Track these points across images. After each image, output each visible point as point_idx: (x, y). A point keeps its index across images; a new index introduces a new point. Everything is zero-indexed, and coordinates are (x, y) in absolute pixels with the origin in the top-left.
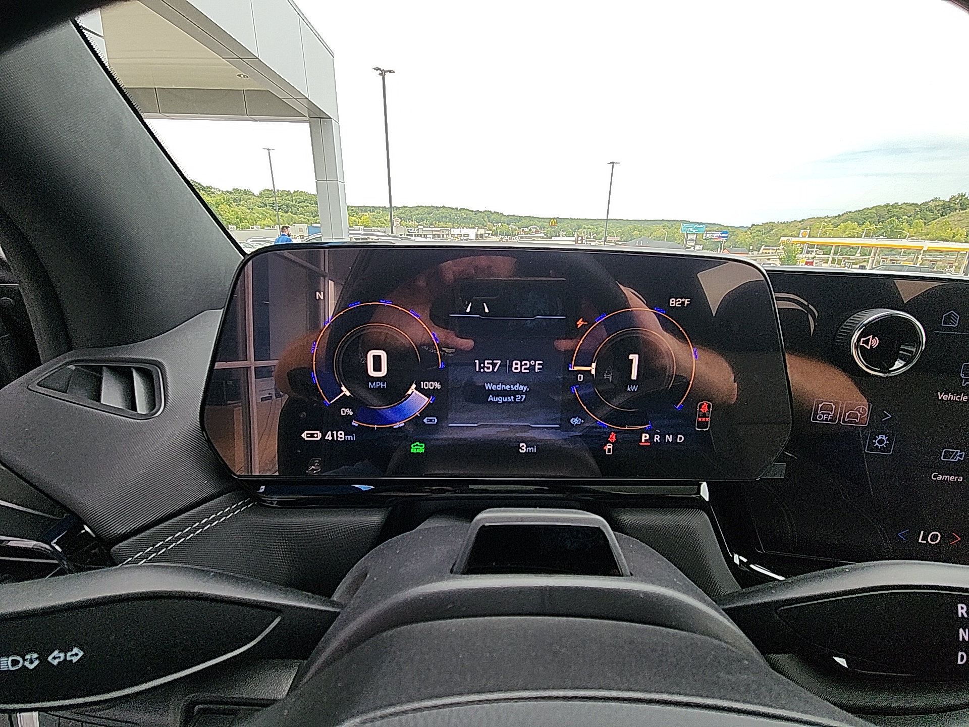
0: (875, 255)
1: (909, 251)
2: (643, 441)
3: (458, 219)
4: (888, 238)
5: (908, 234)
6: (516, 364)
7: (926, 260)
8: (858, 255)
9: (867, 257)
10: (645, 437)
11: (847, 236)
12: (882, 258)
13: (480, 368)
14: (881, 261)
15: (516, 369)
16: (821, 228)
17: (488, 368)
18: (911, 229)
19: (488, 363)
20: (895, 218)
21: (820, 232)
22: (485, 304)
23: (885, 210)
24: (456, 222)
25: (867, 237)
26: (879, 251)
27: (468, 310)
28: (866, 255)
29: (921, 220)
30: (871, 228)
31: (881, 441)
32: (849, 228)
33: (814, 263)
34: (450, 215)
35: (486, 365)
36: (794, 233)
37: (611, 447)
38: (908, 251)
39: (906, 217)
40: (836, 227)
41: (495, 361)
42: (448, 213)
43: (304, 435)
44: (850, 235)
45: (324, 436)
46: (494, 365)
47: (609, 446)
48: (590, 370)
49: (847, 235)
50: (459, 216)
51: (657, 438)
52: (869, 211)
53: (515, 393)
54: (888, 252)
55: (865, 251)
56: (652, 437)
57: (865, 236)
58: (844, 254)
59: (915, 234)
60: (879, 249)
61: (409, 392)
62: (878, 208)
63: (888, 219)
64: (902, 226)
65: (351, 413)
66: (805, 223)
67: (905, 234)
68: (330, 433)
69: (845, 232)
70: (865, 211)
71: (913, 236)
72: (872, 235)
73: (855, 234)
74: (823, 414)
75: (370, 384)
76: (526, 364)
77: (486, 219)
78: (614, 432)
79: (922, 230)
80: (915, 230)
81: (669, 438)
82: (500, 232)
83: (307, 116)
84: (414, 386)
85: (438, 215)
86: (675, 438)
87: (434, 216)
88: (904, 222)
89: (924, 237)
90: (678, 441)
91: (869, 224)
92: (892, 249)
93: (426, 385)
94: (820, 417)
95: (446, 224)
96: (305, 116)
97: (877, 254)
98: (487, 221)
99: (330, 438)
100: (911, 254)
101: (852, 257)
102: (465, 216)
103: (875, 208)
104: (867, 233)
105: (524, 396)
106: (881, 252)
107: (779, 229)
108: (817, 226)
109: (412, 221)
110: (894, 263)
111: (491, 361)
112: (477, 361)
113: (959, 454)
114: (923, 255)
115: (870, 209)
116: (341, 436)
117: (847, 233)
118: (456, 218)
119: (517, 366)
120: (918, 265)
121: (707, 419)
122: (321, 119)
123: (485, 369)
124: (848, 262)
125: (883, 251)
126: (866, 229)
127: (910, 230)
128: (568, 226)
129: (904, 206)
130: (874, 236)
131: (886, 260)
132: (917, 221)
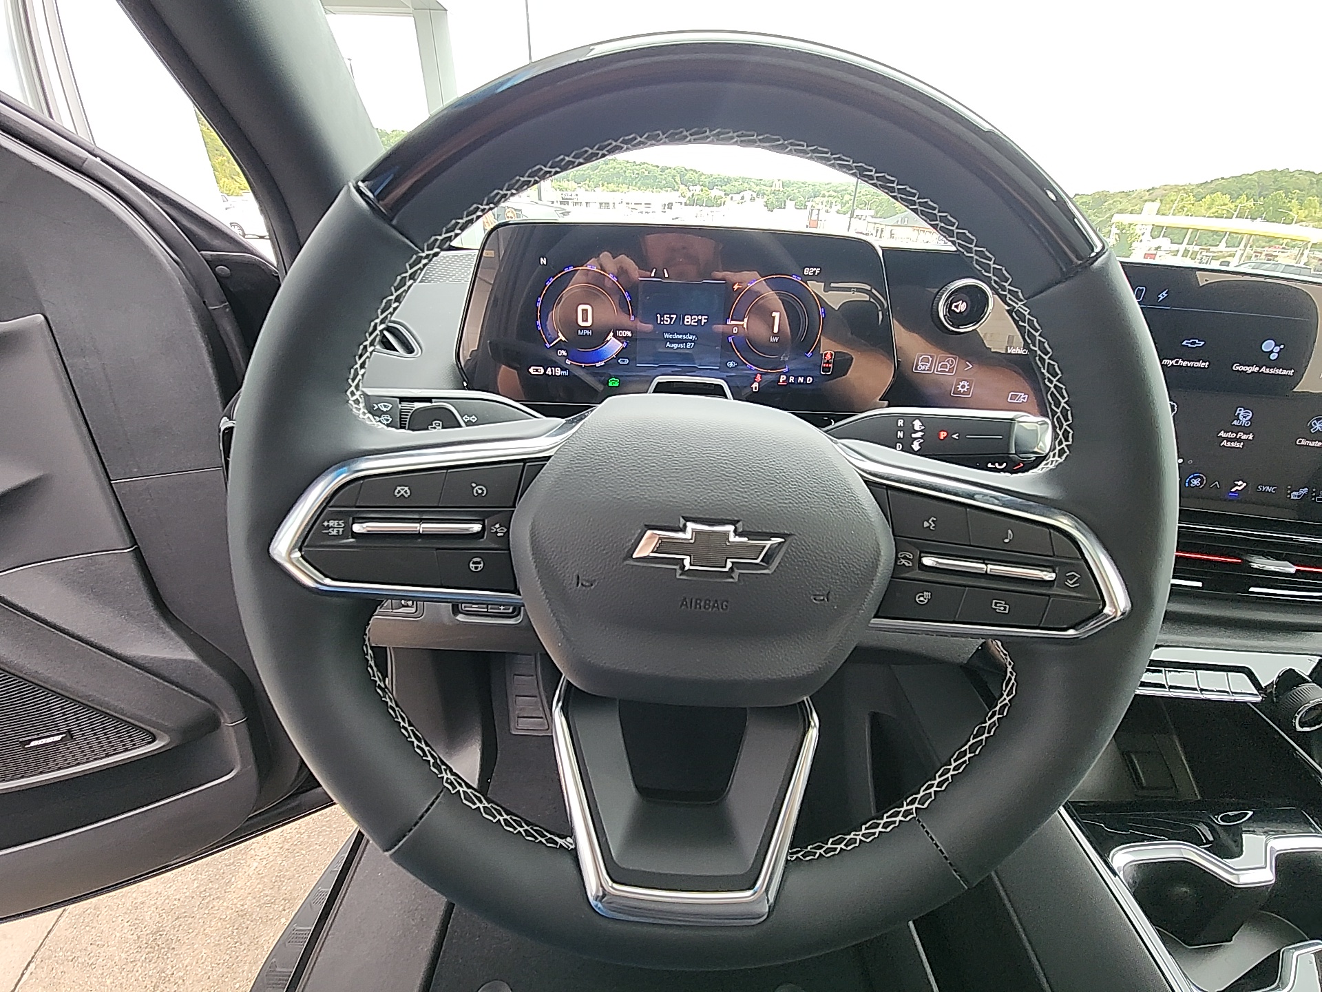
0: (1245, 247)
1: (1294, 243)
2: (781, 381)
3: (636, 178)
4: (1267, 221)
5: (1296, 216)
6: (688, 318)
7: (1314, 258)
8: (1223, 244)
9: (1235, 249)
10: (783, 378)
11: (1212, 215)
12: (1255, 252)
13: (661, 321)
14: (1253, 256)
15: (688, 322)
16: (1177, 202)
17: (667, 321)
18: (1301, 209)
19: (667, 317)
20: (1282, 191)
21: (1174, 208)
22: (665, 270)
23: (1270, 177)
24: (634, 184)
25: (1240, 217)
26: (1253, 241)
27: (653, 275)
28: (1234, 246)
29: (1316, 198)
30: (1249, 203)
31: (963, 387)
32: (1217, 203)
33: (1157, 256)
34: (625, 172)
35: (665, 319)
36: (1136, 208)
37: (757, 386)
38: (1290, 244)
39: (1298, 191)
40: (1199, 201)
41: (672, 316)
42: (622, 168)
43: (531, 370)
44: (1216, 214)
45: (545, 371)
46: (671, 319)
47: (756, 385)
48: (743, 325)
49: (1213, 213)
50: (638, 174)
51: (792, 379)
52: (1250, 177)
53: (686, 341)
54: (1266, 242)
55: (1234, 239)
56: (788, 379)
57: (1237, 217)
58: (1204, 243)
59: (1305, 217)
60: (1253, 237)
61: (608, 339)
62: (1262, 174)
63: (1273, 192)
64: (1289, 204)
65: (565, 354)
66: (1156, 193)
67: (1292, 216)
68: (549, 369)
69: (1210, 208)
70: (1243, 177)
71: (1302, 221)
72: (1248, 216)
73: (1225, 212)
74: (922, 365)
75: (579, 331)
76: (695, 319)
77: (678, 179)
78: (760, 374)
79: (1315, 213)
80: (1307, 212)
81: (801, 380)
82: (697, 200)
83: (411, 7)
84: (612, 334)
85: (607, 172)
86: (805, 380)
87: (601, 173)
88: (1292, 199)
89: (1317, 223)
90: (808, 382)
91: (1246, 199)
92: (1270, 239)
94: (920, 367)
95: (618, 187)
96: (409, 7)
97: (1249, 245)
98: (679, 182)
99: (550, 373)
100: (1296, 248)
101: (1212, 249)
103: (1257, 174)
104: (1241, 211)
105: (693, 344)
106: (1255, 241)
107: (1114, 202)
108: (1172, 198)
109: (568, 181)
110: (1270, 260)
111: (668, 316)
112: (658, 316)
113: (1022, 396)
114: (1310, 251)
115: (1251, 175)
116: (558, 372)
117: (1213, 210)
118: (633, 176)
119: (688, 320)
120: (1301, 265)
121: (830, 365)
122: (431, 11)
123: (665, 322)
124: (1207, 256)
125: (1258, 241)
126: (1240, 205)
127: (1299, 211)
128: (799, 192)
129: (1297, 174)
130: (1249, 217)
131: (1259, 255)
132: (1311, 198)
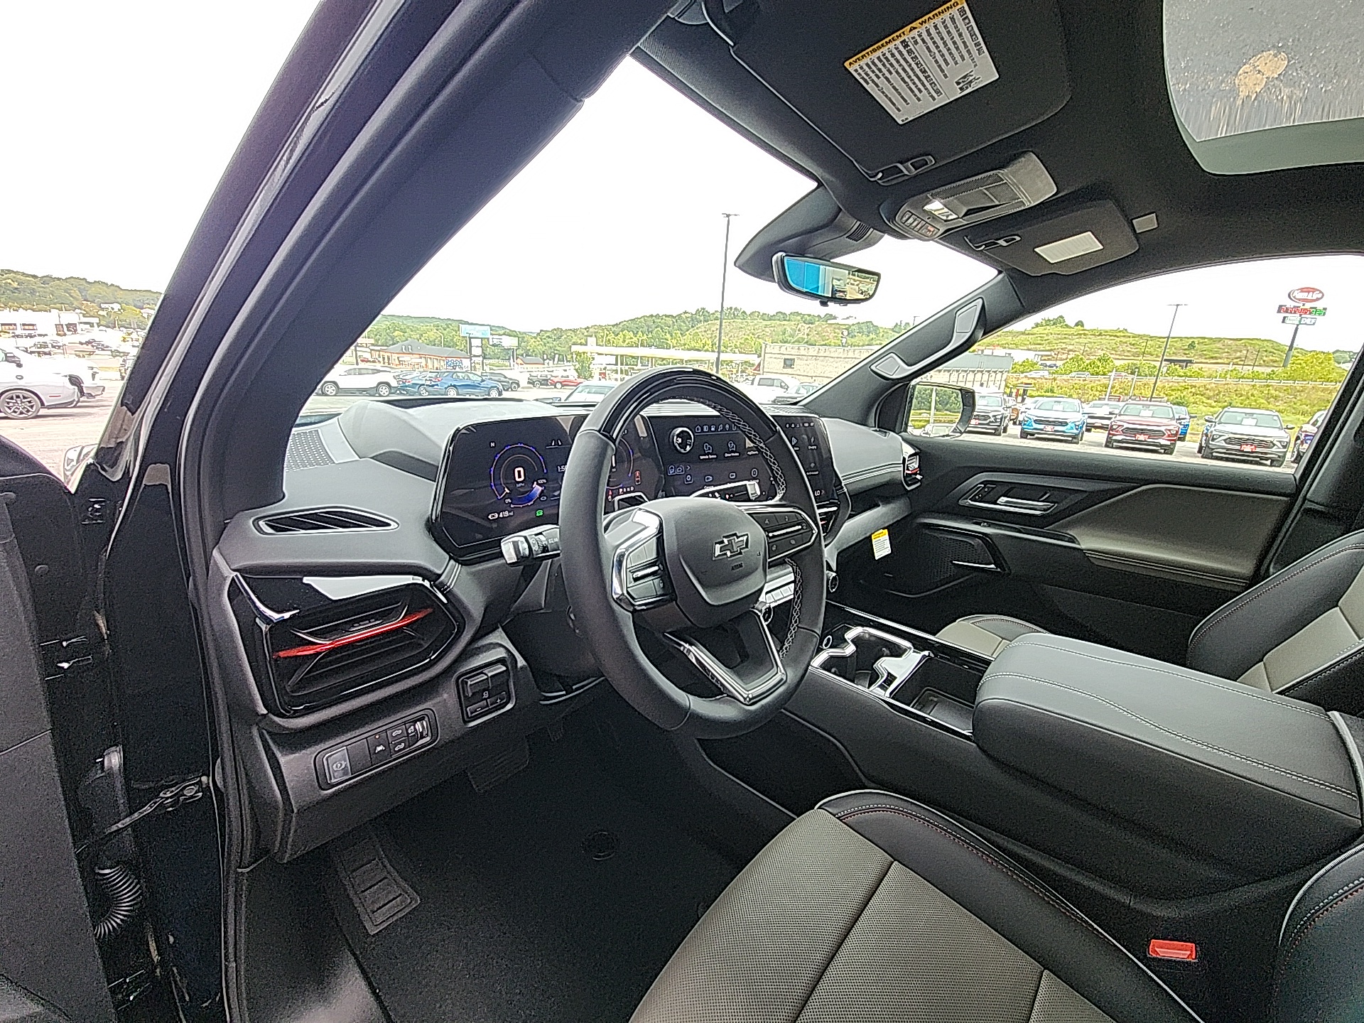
20: (659, 328)
21: (604, 341)
30: (644, 337)
36: (582, 340)
43: (490, 517)
45: (499, 515)
63: (654, 329)
64: (666, 336)
74: (671, 471)
80: (676, 340)
88: (666, 332)
93: (541, 482)
99: (502, 516)
102: (15, 285)
116: (507, 514)
117: (627, 342)
126: (640, 338)
